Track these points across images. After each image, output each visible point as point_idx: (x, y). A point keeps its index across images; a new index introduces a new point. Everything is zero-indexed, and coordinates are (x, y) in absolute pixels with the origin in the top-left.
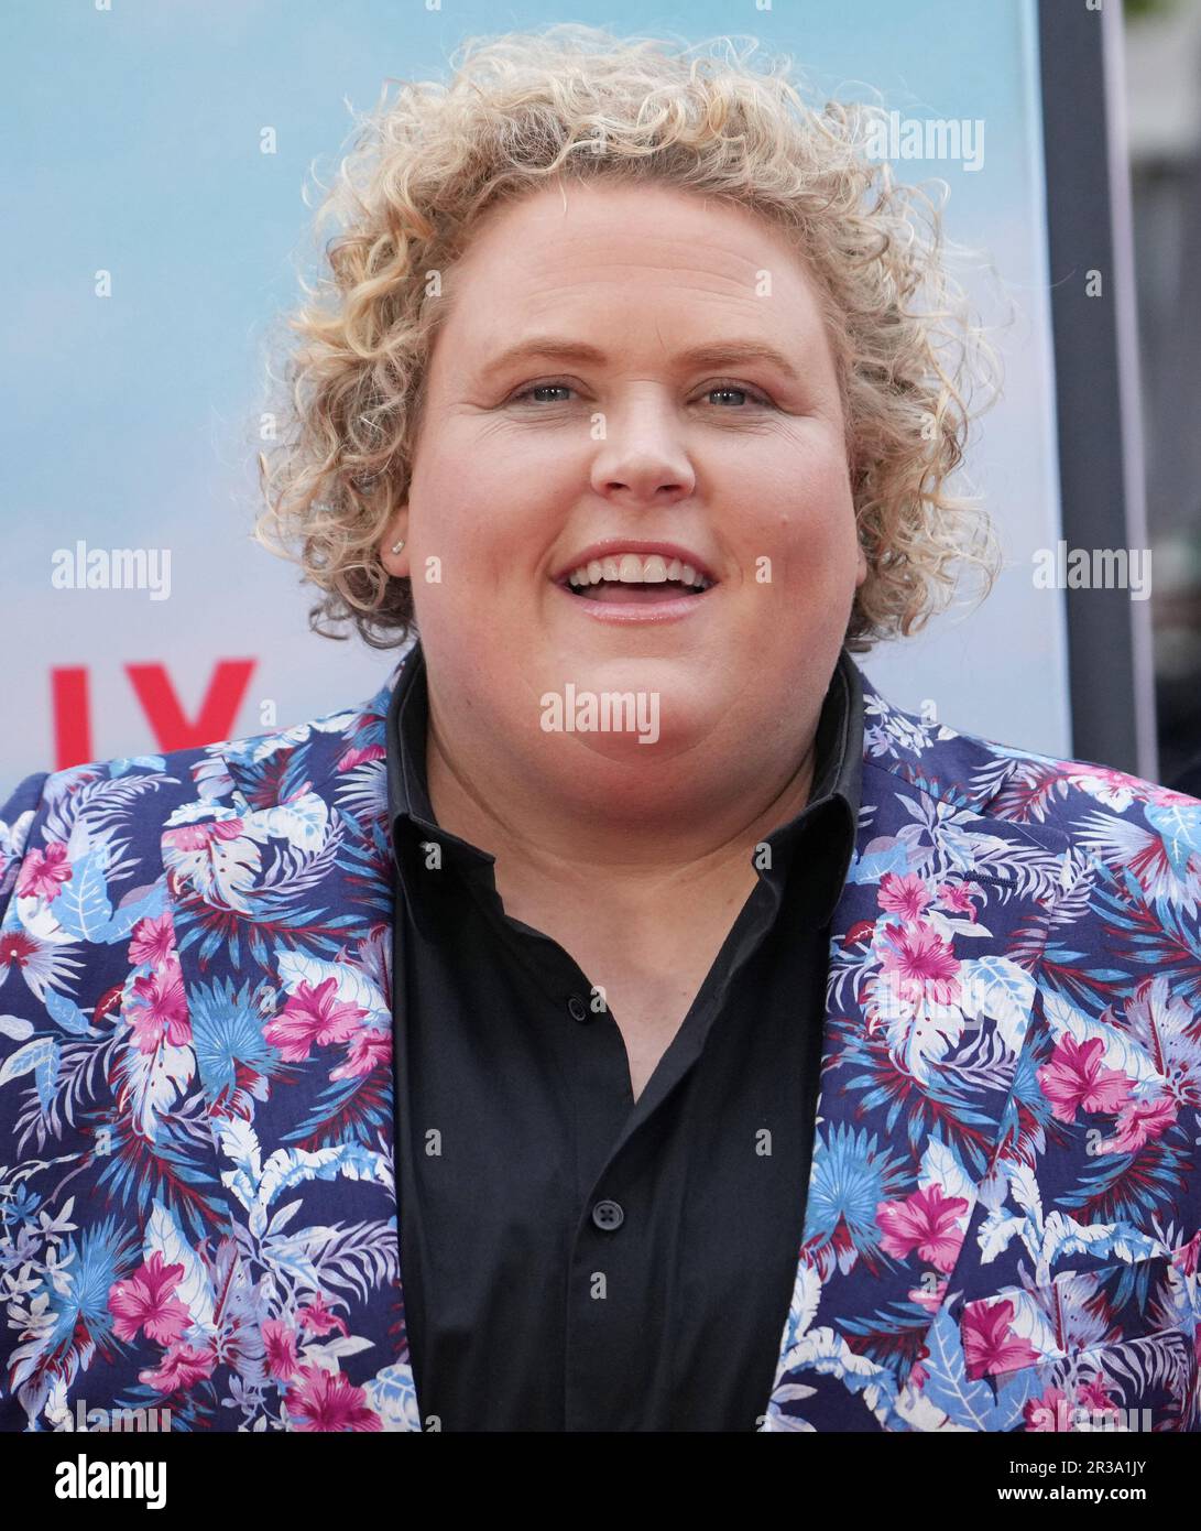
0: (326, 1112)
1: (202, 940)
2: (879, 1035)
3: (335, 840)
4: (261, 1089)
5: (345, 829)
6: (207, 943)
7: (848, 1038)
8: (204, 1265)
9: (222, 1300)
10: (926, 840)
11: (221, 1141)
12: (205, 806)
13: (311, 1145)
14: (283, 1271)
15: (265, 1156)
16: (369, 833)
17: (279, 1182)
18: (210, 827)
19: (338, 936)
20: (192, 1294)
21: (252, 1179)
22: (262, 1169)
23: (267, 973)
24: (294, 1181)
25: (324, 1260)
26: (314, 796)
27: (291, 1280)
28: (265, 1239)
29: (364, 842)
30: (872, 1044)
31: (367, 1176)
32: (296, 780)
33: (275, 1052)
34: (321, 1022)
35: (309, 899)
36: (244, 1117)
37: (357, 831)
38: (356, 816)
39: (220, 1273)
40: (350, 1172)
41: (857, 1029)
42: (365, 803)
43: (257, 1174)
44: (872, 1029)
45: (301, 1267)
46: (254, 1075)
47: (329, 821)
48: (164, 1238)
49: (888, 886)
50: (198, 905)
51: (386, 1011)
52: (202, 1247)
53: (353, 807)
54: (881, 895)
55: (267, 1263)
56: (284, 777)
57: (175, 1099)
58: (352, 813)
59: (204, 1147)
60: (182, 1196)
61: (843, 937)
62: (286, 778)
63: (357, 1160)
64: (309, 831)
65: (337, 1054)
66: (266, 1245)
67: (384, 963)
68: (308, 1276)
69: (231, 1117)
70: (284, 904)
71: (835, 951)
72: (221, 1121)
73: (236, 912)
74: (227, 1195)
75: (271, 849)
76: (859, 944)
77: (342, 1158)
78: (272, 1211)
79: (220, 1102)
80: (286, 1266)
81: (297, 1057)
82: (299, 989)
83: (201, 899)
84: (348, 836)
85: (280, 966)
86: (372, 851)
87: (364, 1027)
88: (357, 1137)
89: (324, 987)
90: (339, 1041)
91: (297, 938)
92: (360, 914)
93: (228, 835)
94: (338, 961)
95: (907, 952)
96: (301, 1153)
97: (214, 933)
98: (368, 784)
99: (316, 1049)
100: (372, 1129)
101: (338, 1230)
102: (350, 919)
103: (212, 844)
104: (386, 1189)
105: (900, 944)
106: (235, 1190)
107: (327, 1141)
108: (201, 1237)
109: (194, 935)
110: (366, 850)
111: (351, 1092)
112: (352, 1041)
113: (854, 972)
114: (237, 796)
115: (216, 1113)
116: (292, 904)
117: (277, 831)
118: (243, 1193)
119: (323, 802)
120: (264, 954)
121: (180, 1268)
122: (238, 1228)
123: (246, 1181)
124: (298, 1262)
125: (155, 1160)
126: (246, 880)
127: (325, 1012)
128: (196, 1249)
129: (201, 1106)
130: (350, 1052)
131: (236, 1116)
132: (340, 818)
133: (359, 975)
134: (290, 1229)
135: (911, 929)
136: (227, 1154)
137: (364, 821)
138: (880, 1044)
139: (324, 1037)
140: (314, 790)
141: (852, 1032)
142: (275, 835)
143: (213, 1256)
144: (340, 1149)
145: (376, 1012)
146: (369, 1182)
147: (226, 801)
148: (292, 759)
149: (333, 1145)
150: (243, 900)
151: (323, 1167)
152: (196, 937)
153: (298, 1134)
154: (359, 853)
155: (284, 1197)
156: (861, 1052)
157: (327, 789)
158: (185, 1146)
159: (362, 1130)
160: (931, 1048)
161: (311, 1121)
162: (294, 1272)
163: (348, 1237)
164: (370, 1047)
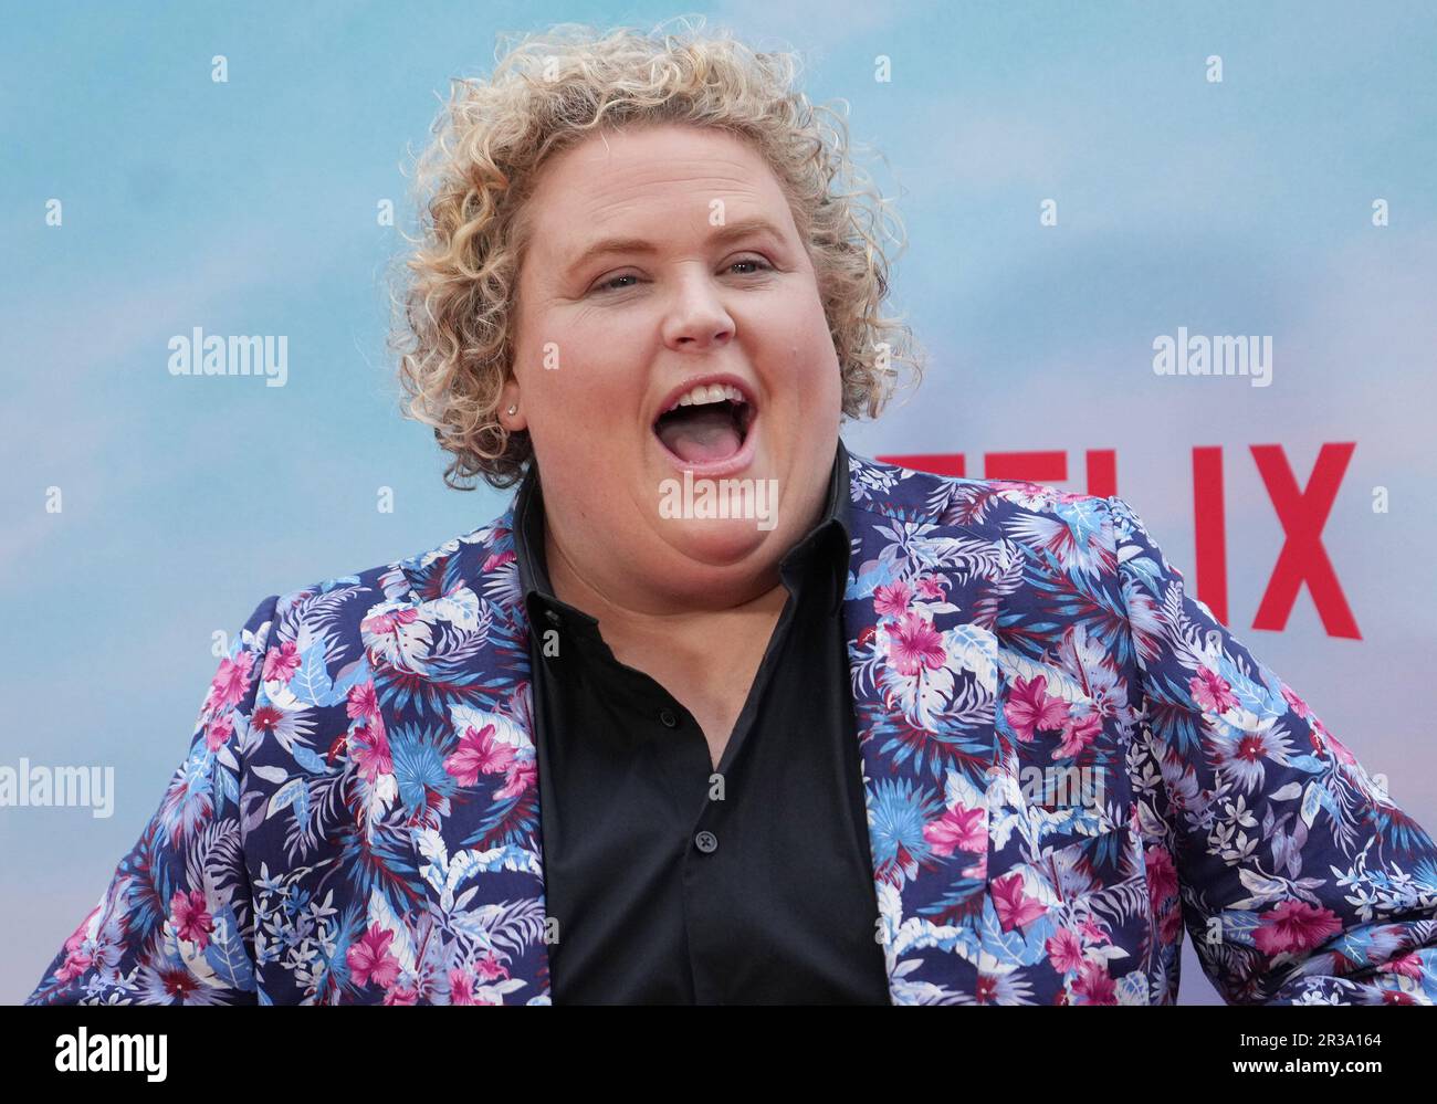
0: (491, 823)
1: (395, 696)
2: (896, 707)
3: (486, 622)
4: (445, 808)
5: (493, 615)
6: (399, 698)
7: (874, 716)
8: (408, 929)
9: (421, 954)
10: (901, 553)
11: (418, 845)
12: (391, 603)
13: (483, 847)
14: (465, 936)
15: (450, 856)
16: (510, 616)
17: (462, 874)
18: (394, 616)
19: (494, 693)
20: (401, 950)
21: (441, 872)
22: (449, 865)
23: (442, 721)
24: (472, 874)
25: (494, 928)
26: (467, 590)
27: (471, 942)
28: (452, 914)
29: (506, 623)
30: (892, 715)
31: (523, 868)
32: (453, 578)
33: (453, 780)
34: (484, 756)
35: (470, 665)
36: (434, 827)
37: (501, 615)
38: (501, 604)
39: (420, 935)
40: (511, 865)
41: (879, 708)
42: (505, 595)
43: (445, 868)
44: (889, 705)
45: (479, 934)
46: (439, 798)
47: (480, 609)
48: (380, 913)
49: (880, 596)
50: (391, 671)
51: (531, 747)
52: (406, 916)
53: (497, 598)
54: (877, 604)
55: (454, 930)
56: (444, 577)
57: (384, 813)
58: (497, 602)
59: (407, 846)
60: (390, 881)
61: (856, 641)
62: (445, 577)
63: (516, 857)
64: (466, 616)
65: (497, 780)
66: (453, 918)
67: (528, 712)
68: (483, 940)
69: (425, 828)
70: (452, 669)
71: (853, 653)
72: (418, 830)
73: (418, 674)
74: (424, 882)
75: (439, 628)
76: (867, 644)
77: (505, 855)
78: (456, 895)
79: (416, 816)
80: (467, 933)
81: (469, 783)
82: (467, 733)
83: (392, 668)
84: (495, 619)
85: (453, 717)
86: (513, 628)
87: (516, 760)
88: (515, 840)
89: (485, 731)
90: (498, 771)
91: (462, 694)
92: (507, 676)
93: (407, 620)
94: (494, 712)
95: (903, 639)
96: (475, 853)
97: (403, 690)
98: (506, 581)
99: (482, 776)
100: (526, 834)
101: (504, 907)
102: (501, 681)
103: (396, 627)
104: (537, 877)
105: (897, 636)
106: (430, 880)
107: (494, 843)
108: (405, 909)
109: (389, 693)
110: (508, 628)
111: (510, 808)
112: (508, 771)
113: (868, 667)
114: (412, 594)
115: (414, 824)
116: (458, 669)
117: (442, 616)
118: (435, 881)
119: (474, 595)
120: (440, 706)
121: (391, 932)
122: (432, 906)
123: (437, 873)
124: (477, 930)
125: (373, 857)
126: (423, 651)
127: (487, 749)
128: (402, 918)
129: (403, 818)
130: (507, 779)
131: (428, 828)
132: (489, 607)
133: (511, 723)
134: (470, 907)
135: (903, 621)
136: (423, 853)
137: (506, 608)
138: (898, 714)
139: (488, 768)
140: (467, 585)
141: (876, 711)
142: (440, 619)
143: (415, 924)
144: (503, 849)
145: (524, 749)
146: (525, 873)
147: (405, 598)
148: (448, 564)
149: (498, 846)
150: (422, 666)
151: (492, 862)
152: (391, 694)
153: (472, 840)
154: (504, 632)
155: (465, 885)
156: (886, 723)
157: (477, 585)
158: (393, 846)
159: (519, 835)
160: (934, 704)
161: (482, 829)
162: (473, 937)
163: (511, 911)
164: (521, 775)
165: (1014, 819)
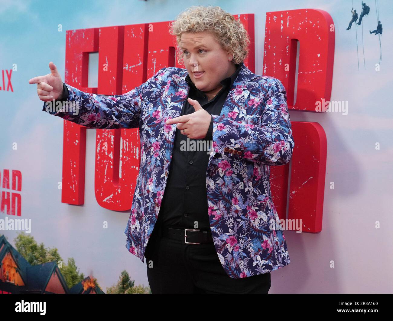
0: (178, 100)
1: (173, 83)
4: (173, 96)
7: (228, 98)
9: (163, 115)
13: (175, 102)
15: (171, 102)
19: (185, 87)
20: (160, 114)
21: (169, 104)
24: (173, 105)
25: (173, 113)
27: (169, 114)
28: (168, 110)
31: (180, 107)
34: (181, 93)
36: (170, 98)
39: (163, 112)
40: (178, 106)
44: (232, 98)
48: (160, 109)
55: (168, 112)
57: (165, 96)
60: (163, 105)
67: (188, 90)
68: (171, 114)
70: (181, 85)
71: (230, 91)
72: (168, 98)
74: (166, 105)
76: (232, 90)
78: (170, 107)
79: (168, 96)
81: (177, 95)
82: (180, 91)
83: (174, 80)
88: (180, 103)
89: (182, 91)
90: (181, 95)
95: (238, 91)
99: (179, 95)
100: (182, 103)
102: (186, 85)
104: (181, 109)
111: (181, 99)
112: (183, 95)
113: (231, 93)
120: (178, 88)
121: (160, 111)
122: (166, 109)
125: (162, 101)
128: (162, 110)
133: (185, 90)
136: (167, 101)
145: (186, 93)
149: (177, 103)
150: (178, 83)
151: (176, 105)
155: (171, 106)
158: (165, 100)
161: (176, 100)
163: (176, 112)
165: (244, 115)
